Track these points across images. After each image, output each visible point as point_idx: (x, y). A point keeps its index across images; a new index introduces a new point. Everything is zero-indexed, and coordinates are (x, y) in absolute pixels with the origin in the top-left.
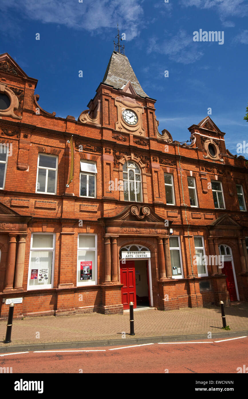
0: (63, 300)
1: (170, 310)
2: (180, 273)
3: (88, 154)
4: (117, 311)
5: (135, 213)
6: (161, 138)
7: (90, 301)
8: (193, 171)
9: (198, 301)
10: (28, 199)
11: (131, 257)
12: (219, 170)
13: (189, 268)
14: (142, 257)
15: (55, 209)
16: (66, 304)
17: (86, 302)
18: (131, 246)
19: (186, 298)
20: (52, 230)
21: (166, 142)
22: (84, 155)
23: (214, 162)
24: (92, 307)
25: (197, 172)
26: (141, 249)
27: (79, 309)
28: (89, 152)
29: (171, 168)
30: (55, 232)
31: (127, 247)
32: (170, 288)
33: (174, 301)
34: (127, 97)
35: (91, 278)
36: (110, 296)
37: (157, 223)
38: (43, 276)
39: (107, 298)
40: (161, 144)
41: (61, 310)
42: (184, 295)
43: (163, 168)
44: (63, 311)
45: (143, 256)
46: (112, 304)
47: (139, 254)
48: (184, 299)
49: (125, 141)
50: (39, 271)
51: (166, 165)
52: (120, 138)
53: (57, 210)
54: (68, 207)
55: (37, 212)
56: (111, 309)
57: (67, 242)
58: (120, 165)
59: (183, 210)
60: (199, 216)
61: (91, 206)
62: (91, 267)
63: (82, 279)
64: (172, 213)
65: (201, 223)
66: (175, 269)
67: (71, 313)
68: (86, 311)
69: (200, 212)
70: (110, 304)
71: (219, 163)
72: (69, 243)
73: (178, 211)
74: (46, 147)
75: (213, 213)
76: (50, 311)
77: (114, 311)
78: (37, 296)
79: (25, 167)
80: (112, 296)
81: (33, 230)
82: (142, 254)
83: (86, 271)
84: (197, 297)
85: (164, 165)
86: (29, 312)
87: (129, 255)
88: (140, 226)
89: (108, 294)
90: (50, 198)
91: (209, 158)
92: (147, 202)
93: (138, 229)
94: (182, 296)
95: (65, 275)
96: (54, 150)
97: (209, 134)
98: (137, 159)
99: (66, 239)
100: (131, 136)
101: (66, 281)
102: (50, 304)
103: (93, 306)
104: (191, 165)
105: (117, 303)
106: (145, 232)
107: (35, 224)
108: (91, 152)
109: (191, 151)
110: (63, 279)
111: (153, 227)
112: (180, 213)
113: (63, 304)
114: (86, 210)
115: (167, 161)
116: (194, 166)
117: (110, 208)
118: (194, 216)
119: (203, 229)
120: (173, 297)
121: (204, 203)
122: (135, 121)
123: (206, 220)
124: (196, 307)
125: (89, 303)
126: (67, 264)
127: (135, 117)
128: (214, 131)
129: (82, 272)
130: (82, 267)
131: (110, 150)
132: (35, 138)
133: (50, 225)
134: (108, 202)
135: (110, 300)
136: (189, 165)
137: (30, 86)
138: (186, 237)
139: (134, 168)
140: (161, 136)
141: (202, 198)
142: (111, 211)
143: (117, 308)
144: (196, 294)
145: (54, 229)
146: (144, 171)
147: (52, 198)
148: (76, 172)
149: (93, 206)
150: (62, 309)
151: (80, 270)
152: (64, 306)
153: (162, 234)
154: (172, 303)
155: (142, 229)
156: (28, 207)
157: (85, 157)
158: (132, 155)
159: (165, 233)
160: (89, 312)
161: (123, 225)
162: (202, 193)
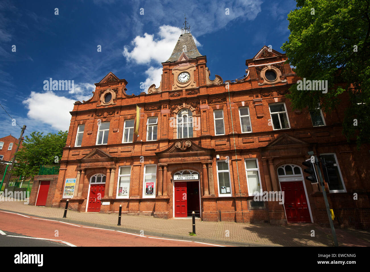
0: (132, 206)
1: (207, 221)
2: (229, 192)
3: (152, 113)
4: (162, 216)
5: (178, 147)
6: (212, 83)
7: (150, 208)
8: (245, 101)
9: (245, 217)
10: (118, 148)
11: (181, 179)
12: (280, 91)
13: (236, 188)
14: (190, 179)
15: (131, 151)
16: (134, 208)
17: (148, 209)
18: (184, 171)
19: (232, 214)
20: (129, 164)
21: (216, 85)
22: (150, 114)
23: (273, 86)
24: (150, 212)
25: (251, 100)
26: (192, 173)
27: (142, 212)
28: (153, 111)
29: (220, 105)
30: (131, 165)
31: (180, 172)
32: (209, 204)
33: (213, 214)
34: (182, 64)
35: (152, 193)
36: (159, 206)
37: (198, 152)
38: (125, 191)
39: (156, 207)
40: (211, 88)
41: (130, 212)
42: (230, 211)
43: (212, 107)
44: (131, 213)
45: (192, 178)
46: (160, 211)
47: (188, 177)
48: (230, 214)
49: (179, 96)
50: (123, 188)
51: (215, 104)
52: (175, 95)
53: (132, 151)
54: (137, 149)
55: (121, 154)
56: (158, 214)
57: (136, 170)
58: (174, 114)
59: (232, 137)
60: (251, 140)
61: (152, 146)
62: (153, 186)
63: (147, 194)
64: (220, 142)
65: (253, 147)
66: (223, 189)
67: (135, 214)
68: (147, 214)
69: (253, 136)
70: (158, 211)
71: (280, 85)
72: (137, 171)
73: (227, 139)
74: (128, 116)
75: (270, 135)
76: (126, 212)
77: (160, 216)
78: (120, 202)
79: (116, 130)
80: (160, 206)
81: (119, 165)
82: (190, 177)
83: (150, 189)
84: (243, 214)
85: (214, 104)
86: (116, 211)
87: (180, 177)
88: (184, 156)
89: (157, 204)
90: (128, 145)
91: (266, 84)
92: (196, 137)
93: (183, 158)
94: (227, 212)
95: (134, 190)
96: (132, 116)
97: (267, 62)
98: (188, 106)
99: (136, 169)
100: (184, 90)
101: (135, 194)
102: (127, 208)
103: (152, 212)
104: (244, 96)
105: (163, 211)
106: (189, 160)
107: (120, 161)
108: (155, 111)
109: (244, 84)
110: (133, 193)
111: (196, 155)
112: (229, 141)
113: (132, 208)
114: (149, 149)
115: (217, 100)
116: (247, 96)
117: (164, 146)
118: (245, 141)
119: (256, 151)
120: (213, 211)
121: (258, 127)
122: (188, 79)
123: (260, 143)
124: (242, 222)
125: (149, 209)
126: (135, 184)
127: (188, 76)
128: (274, 56)
129: (147, 189)
130: (147, 186)
131: (166, 106)
132: (123, 112)
133: (128, 161)
134: (163, 142)
135: (158, 208)
136: (241, 97)
137: (121, 84)
138: (234, 160)
139: (186, 113)
140: (212, 82)
141: (256, 123)
142: (164, 147)
143: (162, 214)
144: (243, 211)
145: (130, 163)
146: (194, 113)
147: (129, 145)
148: (144, 126)
149: (154, 146)
150: (132, 211)
151: (146, 188)
152: (132, 210)
153: (205, 160)
154: (210, 216)
155: (186, 158)
156: (117, 152)
157: (150, 115)
158: (184, 104)
159: (208, 159)
160: (149, 215)
161: (170, 156)
162: (256, 118)
